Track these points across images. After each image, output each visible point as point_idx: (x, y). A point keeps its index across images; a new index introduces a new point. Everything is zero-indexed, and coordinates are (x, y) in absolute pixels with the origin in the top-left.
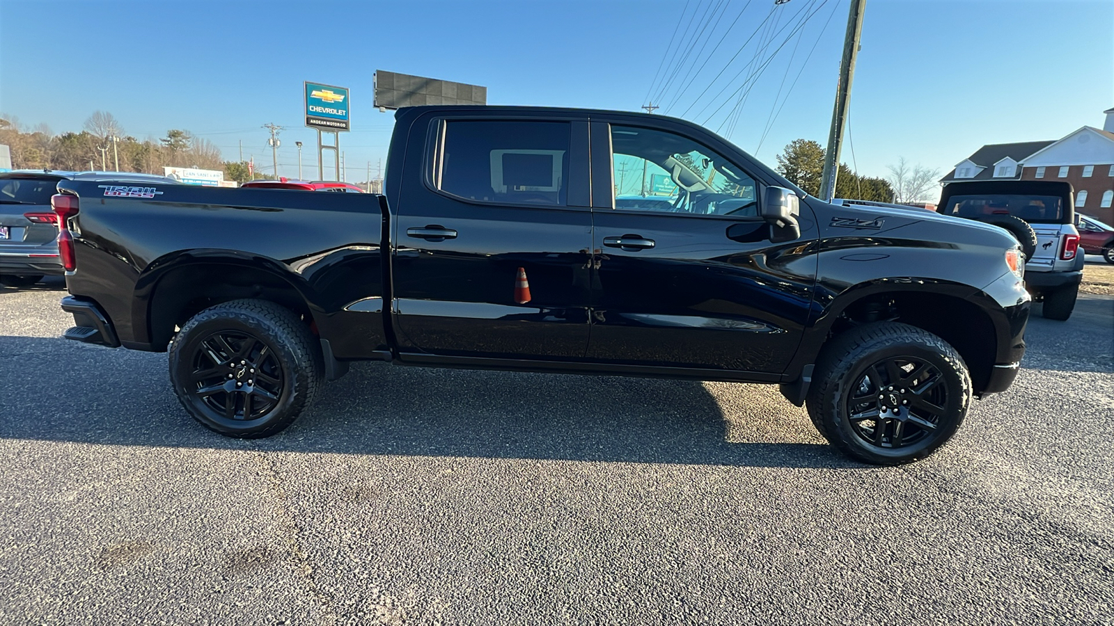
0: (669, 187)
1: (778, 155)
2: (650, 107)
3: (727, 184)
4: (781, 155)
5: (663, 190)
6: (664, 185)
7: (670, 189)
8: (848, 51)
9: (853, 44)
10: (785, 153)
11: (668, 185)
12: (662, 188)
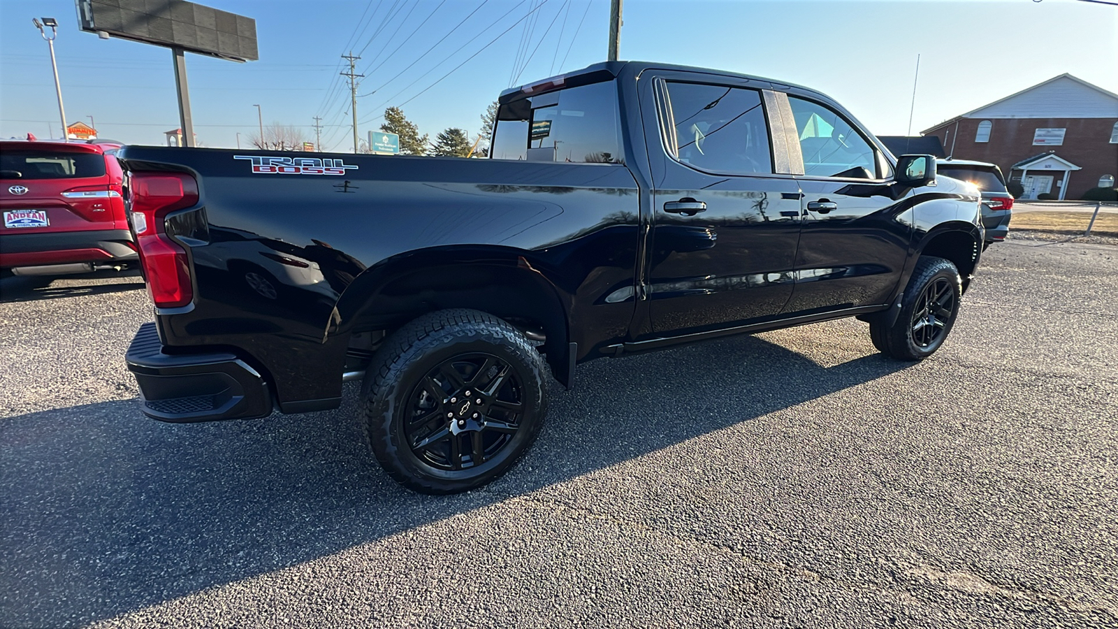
0: (389, 146)
1: (482, 115)
2: (351, 57)
3: (440, 141)
4: (484, 115)
5: (383, 149)
6: (384, 143)
7: (390, 148)
8: (614, 25)
9: (618, 19)
10: (488, 113)
11: (387, 144)
12: (381, 147)
